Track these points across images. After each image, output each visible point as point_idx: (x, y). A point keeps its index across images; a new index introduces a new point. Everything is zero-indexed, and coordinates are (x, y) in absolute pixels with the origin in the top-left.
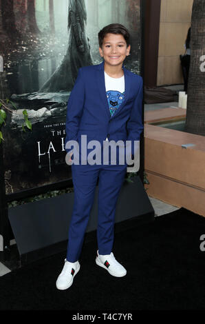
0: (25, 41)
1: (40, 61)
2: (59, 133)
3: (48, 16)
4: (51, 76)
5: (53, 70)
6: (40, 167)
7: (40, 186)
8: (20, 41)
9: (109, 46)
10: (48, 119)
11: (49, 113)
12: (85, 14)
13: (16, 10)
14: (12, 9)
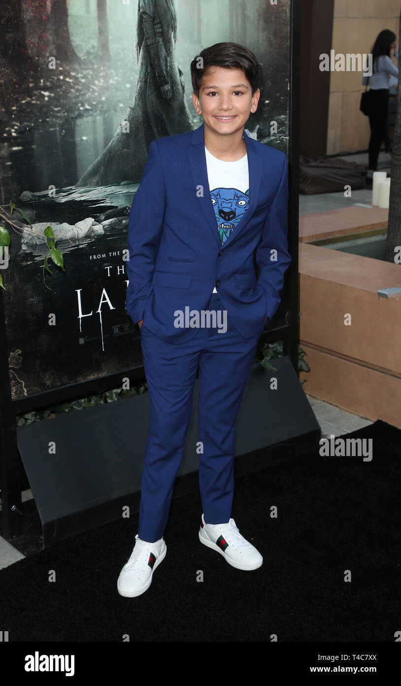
0: (46, 80)
1: (78, 122)
2: (121, 270)
3: (95, 25)
4: (102, 152)
5: (107, 139)
6: (82, 341)
7: (81, 380)
8: (36, 80)
10: (98, 243)
11: (99, 229)
12: (173, 19)
13: (28, 14)
14: (20, 10)
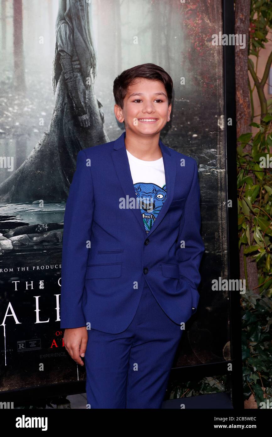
2: (29, 285)
9: (139, 101)
10: (6, 256)
11: (7, 244)
12: (93, 57)
